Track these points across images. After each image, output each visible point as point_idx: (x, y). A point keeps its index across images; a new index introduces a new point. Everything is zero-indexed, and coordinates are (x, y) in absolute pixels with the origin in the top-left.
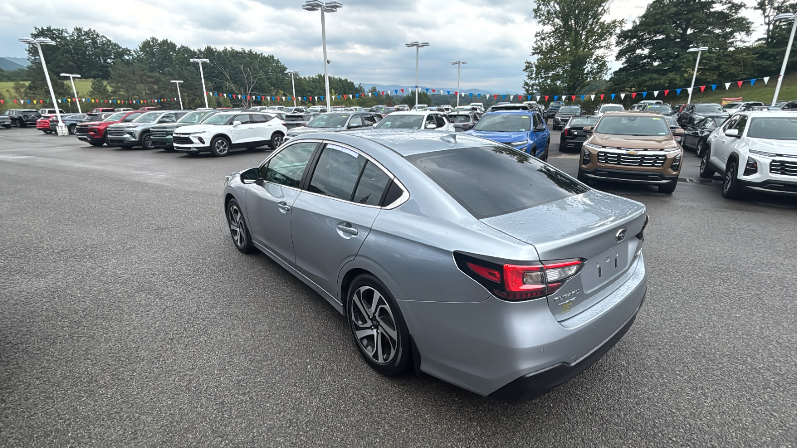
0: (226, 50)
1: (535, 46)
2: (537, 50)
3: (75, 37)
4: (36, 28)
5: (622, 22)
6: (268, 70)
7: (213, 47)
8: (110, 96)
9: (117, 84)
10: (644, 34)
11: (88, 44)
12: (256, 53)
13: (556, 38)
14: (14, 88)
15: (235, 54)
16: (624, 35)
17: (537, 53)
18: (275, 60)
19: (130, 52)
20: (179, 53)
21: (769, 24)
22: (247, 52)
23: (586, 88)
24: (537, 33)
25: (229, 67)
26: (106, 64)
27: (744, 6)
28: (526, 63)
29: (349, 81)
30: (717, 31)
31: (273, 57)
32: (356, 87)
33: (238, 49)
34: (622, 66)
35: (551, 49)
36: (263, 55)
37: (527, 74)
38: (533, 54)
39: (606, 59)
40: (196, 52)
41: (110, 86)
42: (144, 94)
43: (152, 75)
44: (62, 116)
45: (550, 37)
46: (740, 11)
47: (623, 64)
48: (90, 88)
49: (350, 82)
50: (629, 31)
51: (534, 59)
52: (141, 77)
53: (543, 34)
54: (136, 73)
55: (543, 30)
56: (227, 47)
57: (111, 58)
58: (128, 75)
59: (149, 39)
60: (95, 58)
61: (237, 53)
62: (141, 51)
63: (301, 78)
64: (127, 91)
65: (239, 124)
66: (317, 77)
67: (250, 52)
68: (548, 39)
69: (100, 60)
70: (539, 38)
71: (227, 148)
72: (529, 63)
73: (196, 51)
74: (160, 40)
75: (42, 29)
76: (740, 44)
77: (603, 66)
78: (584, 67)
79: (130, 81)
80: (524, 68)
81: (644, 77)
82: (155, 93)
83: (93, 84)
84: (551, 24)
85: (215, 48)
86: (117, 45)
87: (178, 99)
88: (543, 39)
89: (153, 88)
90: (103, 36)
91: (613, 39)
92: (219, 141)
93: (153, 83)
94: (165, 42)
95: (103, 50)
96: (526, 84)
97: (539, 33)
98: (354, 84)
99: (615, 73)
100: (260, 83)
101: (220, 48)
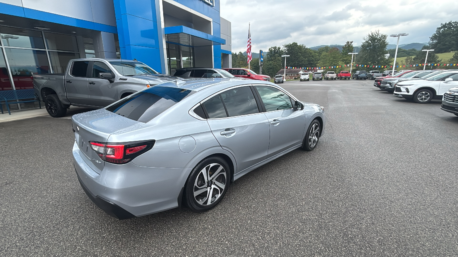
4: (442, 24)
65: (451, 81)
71: (429, 98)
75: (446, 23)
92: (423, 92)
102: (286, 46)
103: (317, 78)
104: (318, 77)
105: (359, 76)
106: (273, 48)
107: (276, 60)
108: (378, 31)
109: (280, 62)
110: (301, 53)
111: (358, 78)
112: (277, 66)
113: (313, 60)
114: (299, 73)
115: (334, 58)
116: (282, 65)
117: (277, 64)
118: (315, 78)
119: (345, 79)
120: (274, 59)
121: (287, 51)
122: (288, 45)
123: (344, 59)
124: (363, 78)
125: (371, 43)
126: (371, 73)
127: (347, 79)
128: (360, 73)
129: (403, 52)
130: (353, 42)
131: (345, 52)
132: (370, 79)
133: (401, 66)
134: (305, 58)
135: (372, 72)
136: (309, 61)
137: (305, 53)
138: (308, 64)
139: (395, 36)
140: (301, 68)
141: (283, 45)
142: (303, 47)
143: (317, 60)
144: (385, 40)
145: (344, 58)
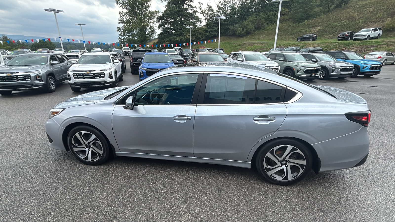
1: (120, 19)
2: (121, 21)
5: (159, 12)
10: (167, 18)
13: (130, 16)
16: (159, 18)
17: (121, 23)
21: (206, 20)
23: (148, 41)
24: (120, 13)
27: (198, 12)
28: (117, 27)
30: (191, 20)
34: (161, 32)
35: (128, 21)
37: (119, 33)
38: (120, 23)
39: (154, 28)
45: (127, 15)
46: (196, 13)
47: (161, 31)
50: (161, 16)
51: (121, 25)
53: (123, 13)
55: (123, 11)
68: (126, 16)
70: (121, 15)
72: (119, 27)
76: (199, 26)
77: (153, 31)
78: (145, 31)
80: (117, 30)
81: (171, 37)
84: (126, 9)
88: (124, 16)
91: (155, 20)
96: (120, 38)
97: (121, 12)
99: (159, 35)
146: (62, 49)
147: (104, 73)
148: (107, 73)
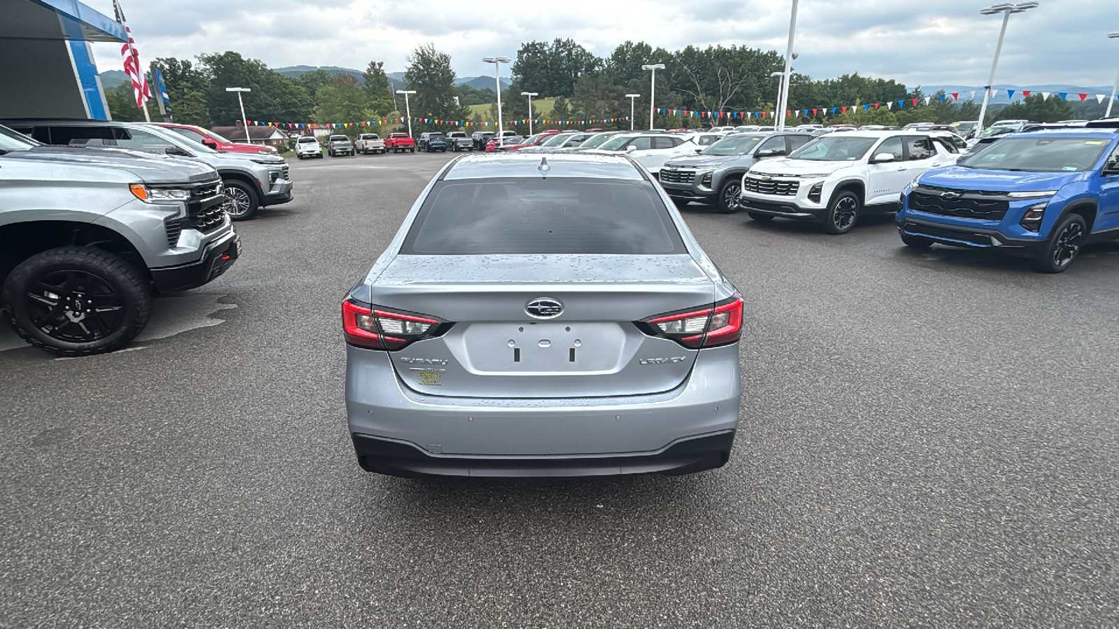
0: (710, 49)
3: (554, 50)
4: (523, 44)
6: (764, 73)
7: (694, 47)
8: (569, 116)
9: (578, 101)
11: (564, 57)
12: (751, 50)
14: (490, 110)
15: (722, 55)
18: (777, 58)
19: (602, 62)
20: (652, 58)
22: (738, 49)
25: (709, 73)
26: (576, 78)
29: (896, 83)
31: (775, 53)
32: (908, 92)
33: (727, 46)
36: (761, 52)
40: (672, 56)
41: (572, 104)
42: (603, 113)
43: (615, 88)
44: (504, 139)
48: (553, 106)
49: (899, 85)
52: (603, 91)
54: (599, 87)
56: (712, 45)
57: (581, 71)
58: (591, 90)
59: (623, 44)
60: (567, 73)
61: (724, 51)
62: (613, 60)
63: (812, 83)
64: (586, 110)
65: (633, 150)
66: (840, 80)
67: (743, 49)
69: (571, 74)
73: (672, 54)
74: (635, 43)
75: (528, 44)
79: (591, 97)
82: (614, 111)
83: (556, 103)
85: (697, 48)
86: (591, 55)
87: (630, 118)
89: (613, 104)
90: (579, 46)
93: (614, 99)
94: (640, 45)
95: (576, 62)
98: (906, 88)
100: (748, 93)
101: (703, 48)
102: (208, 60)
103: (341, 149)
104: (343, 149)
105: (430, 144)
106: (166, 62)
107: (188, 99)
108: (433, 44)
109: (202, 105)
110: (258, 83)
111: (431, 149)
112: (195, 116)
113: (296, 103)
114: (271, 138)
115: (351, 99)
116: (208, 114)
117: (195, 111)
118: (337, 151)
119: (403, 151)
120: (178, 97)
121: (215, 74)
122: (214, 57)
123: (372, 104)
124: (438, 148)
125: (423, 71)
126: (451, 138)
127: (407, 150)
128: (432, 137)
129: (474, 95)
130: (382, 63)
131: (371, 86)
132: (452, 151)
133: (486, 124)
134: (274, 96)
135: (454, 136)
136: (284, 105)
137: (268, 83)
138: (283, 114)
139: (490, 62)
140: (270, 124)
141: (195, 56)
142: (260, 68)
143: (305, 103)
144: (448, 66)
145: (374, 102)
146: (633, 99)
147: (798, 183)
148: (805, 185)
